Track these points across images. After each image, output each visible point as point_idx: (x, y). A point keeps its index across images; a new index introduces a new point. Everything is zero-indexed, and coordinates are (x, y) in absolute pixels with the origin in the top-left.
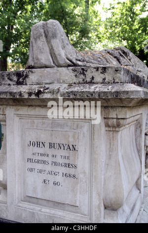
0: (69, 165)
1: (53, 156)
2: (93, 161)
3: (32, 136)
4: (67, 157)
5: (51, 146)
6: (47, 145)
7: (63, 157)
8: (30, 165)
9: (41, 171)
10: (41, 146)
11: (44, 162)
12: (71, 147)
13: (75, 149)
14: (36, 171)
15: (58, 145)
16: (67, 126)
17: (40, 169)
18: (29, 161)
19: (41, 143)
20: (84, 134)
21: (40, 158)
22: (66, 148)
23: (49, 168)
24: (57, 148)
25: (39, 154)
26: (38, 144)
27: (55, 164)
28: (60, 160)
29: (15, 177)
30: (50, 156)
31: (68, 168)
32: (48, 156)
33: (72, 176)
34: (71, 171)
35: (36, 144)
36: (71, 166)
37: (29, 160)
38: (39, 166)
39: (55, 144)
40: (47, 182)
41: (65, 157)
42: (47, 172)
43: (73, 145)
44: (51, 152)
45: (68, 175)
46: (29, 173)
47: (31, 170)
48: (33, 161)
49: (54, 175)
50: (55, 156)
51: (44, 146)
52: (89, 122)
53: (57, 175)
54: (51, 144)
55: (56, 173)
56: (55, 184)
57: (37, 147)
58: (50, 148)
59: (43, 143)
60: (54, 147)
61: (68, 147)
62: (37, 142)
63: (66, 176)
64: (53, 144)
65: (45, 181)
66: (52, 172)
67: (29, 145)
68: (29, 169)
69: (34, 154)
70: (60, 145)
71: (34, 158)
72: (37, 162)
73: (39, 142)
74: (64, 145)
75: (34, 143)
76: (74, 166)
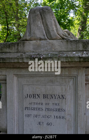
0: (59, 110)
1: (46, 104)
3: (28, 90)
4: (57, 104)
5: (45, 96)
6: (41, 96)
7: (54, 104)
8: (26, 112)
9: (36, 116)
10: (36, 97)
11: (39, 109)
12: (61, 97)
13: (64, 98)
14: (32, 117)
15: (50, 95)
16: (57, 82)
17: (36, 114)
18: (26, 109)
20: (70, 86)
21: (36, 106)
22: (57, 97)
23: (43, 113)
24: (50, 98)
25: (35, 104)
26: (34, 96)
27: (48, 109)
28: (51, 106)
29: (14, 122)
30: (44, 104)
31: (58, 112)
32: (42, 104)
33: (62, 117)
34: (62, 114)
35: (32, 96)
36: (60, 110)
38: (35, 112)
39: (48, 95)
40: (42, 123)
41: (56, 104)
42: (41, 116)
44: (44, 101)
45: (59, 117)
46: (26, 119)
47: (28, 116)
48: (30, 109)
49: (47, 118)
50: (48, 104)
51: (39, 97)
52: (73, 78)
53: (50, 118)
54: (45, 95)
55: (49, 116)
56: (48, 125)
57: (33, 98)
58: (44, 98)
59: (38, 95)
60: (47, 98)
61: (59, 97)
62: (33, 95)
63: (57, 118)
64: (46, 95)
65: (39, 123)
66: (46, 116)
67: (27, 97)
68: (26, 115)
69: (31, 103)
70: (52, 95)
71: (31, 106)
72: (33, 110)
73: (35, 95)
74: (55, 95)
75: (30, 95)
76: (63, 110)
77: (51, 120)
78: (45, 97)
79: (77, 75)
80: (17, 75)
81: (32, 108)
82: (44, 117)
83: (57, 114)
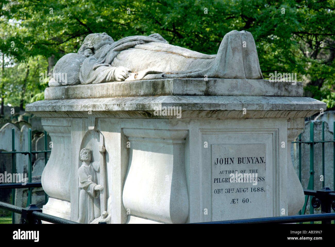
4: (255, 171)
6: (236, 161)
7: (251, 171)
8: (216, 186)
9: (229, 191)
10: (229, 163)
12: (259, 159)
13: (263, 162)
14: (224, 191)
15: (246, 159)
17: (228, 188)
18: (216, 182)
19: (229, 160)
20: (269, 145)
21: (228, 176)
22: (254, 162)
23: (237, 185)
24: (246, 162)
25: (228, 172)
26: (226, 161)
30: (239, 172)
33: (260, 189)
35: (224, 161)
36: (259, 179)
37: (217, 180)
38: (228, 185)
39: (244, 159)
40: (236, 201)
41: (253, 171)
42: (235, 190)
43: (261, 158)
44: (239, 167)
45: (257, 190)
46: (216, 196)
47: (218, 191)
48: (221, 181)
49: (243, 191)
50: (243, 171)
51: (233, 162)
52: (272, 134)
53: (246, 192)
54: (240, 159)
55: (245, 190)
56: (244, 202)
57: (225, 164)
58: (239, 163)
59: (231, 159)
60: (243, 162)
61: (257, 160)
62: (225, 159)
63: (255, 191)
64: (242, 159)
65: (233, 201)
66: (241, 189)
67: (216, 163)
68: (215, 191)
69: (222, 172)
70: (249, 158)
71: (221, 177)
72: (225, 181)
73: (228, 159)
74: (253, 158)
75: (221, 160)
76: (262, 179)
77: (247, 195)
78: (240, 161)
79: (278, 129)
81: (223, 179)
82: (239, 192)
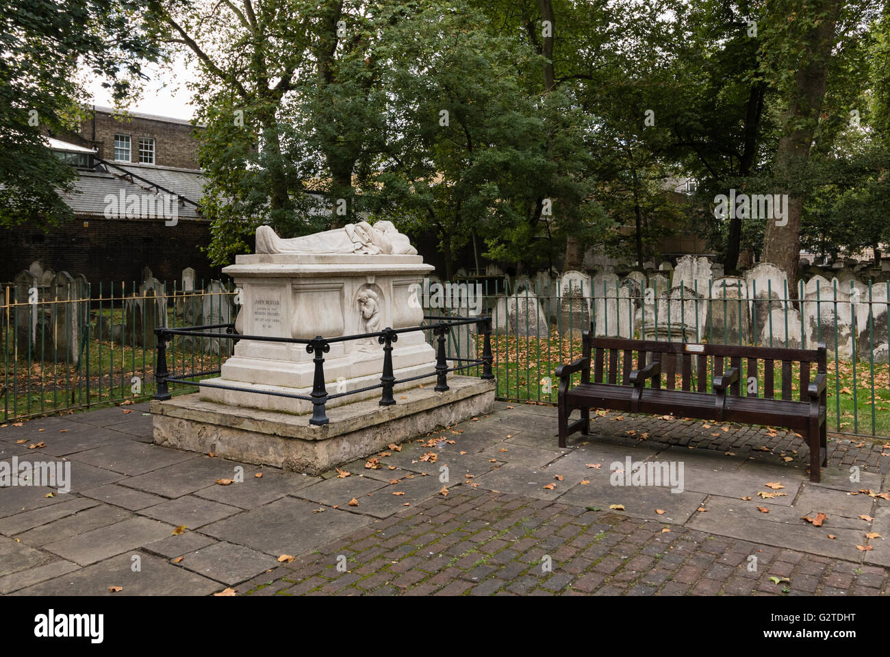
2: (287, 310)
3: (257, 297)
5: (267, 302)
8: (256, 316)
9: (262, 320)
18: (255, 314)
23: (266, 317)
25: (261, 309)
27: (269, 314)
28: (271, 311)
33: (278, 321)
34: (278, 318)
38: (261, 317)
42: (265, 320)
44: (266, 306)
46: (255, 322)
47: (257, 319)
48: (258, 313)
53: (270, 321)
56: (269, 327)
57: (260, 304)
63: (275, 321)
65: (264, 326)
66: (268, 319)
67: (256, 303)
68: (255, 319)
69: (258, 309)
71: (259, 311)
72: (260, 314)
75: (258, 301)
77: (271, 323)
80: (250, 284)
83: (275, 318)
